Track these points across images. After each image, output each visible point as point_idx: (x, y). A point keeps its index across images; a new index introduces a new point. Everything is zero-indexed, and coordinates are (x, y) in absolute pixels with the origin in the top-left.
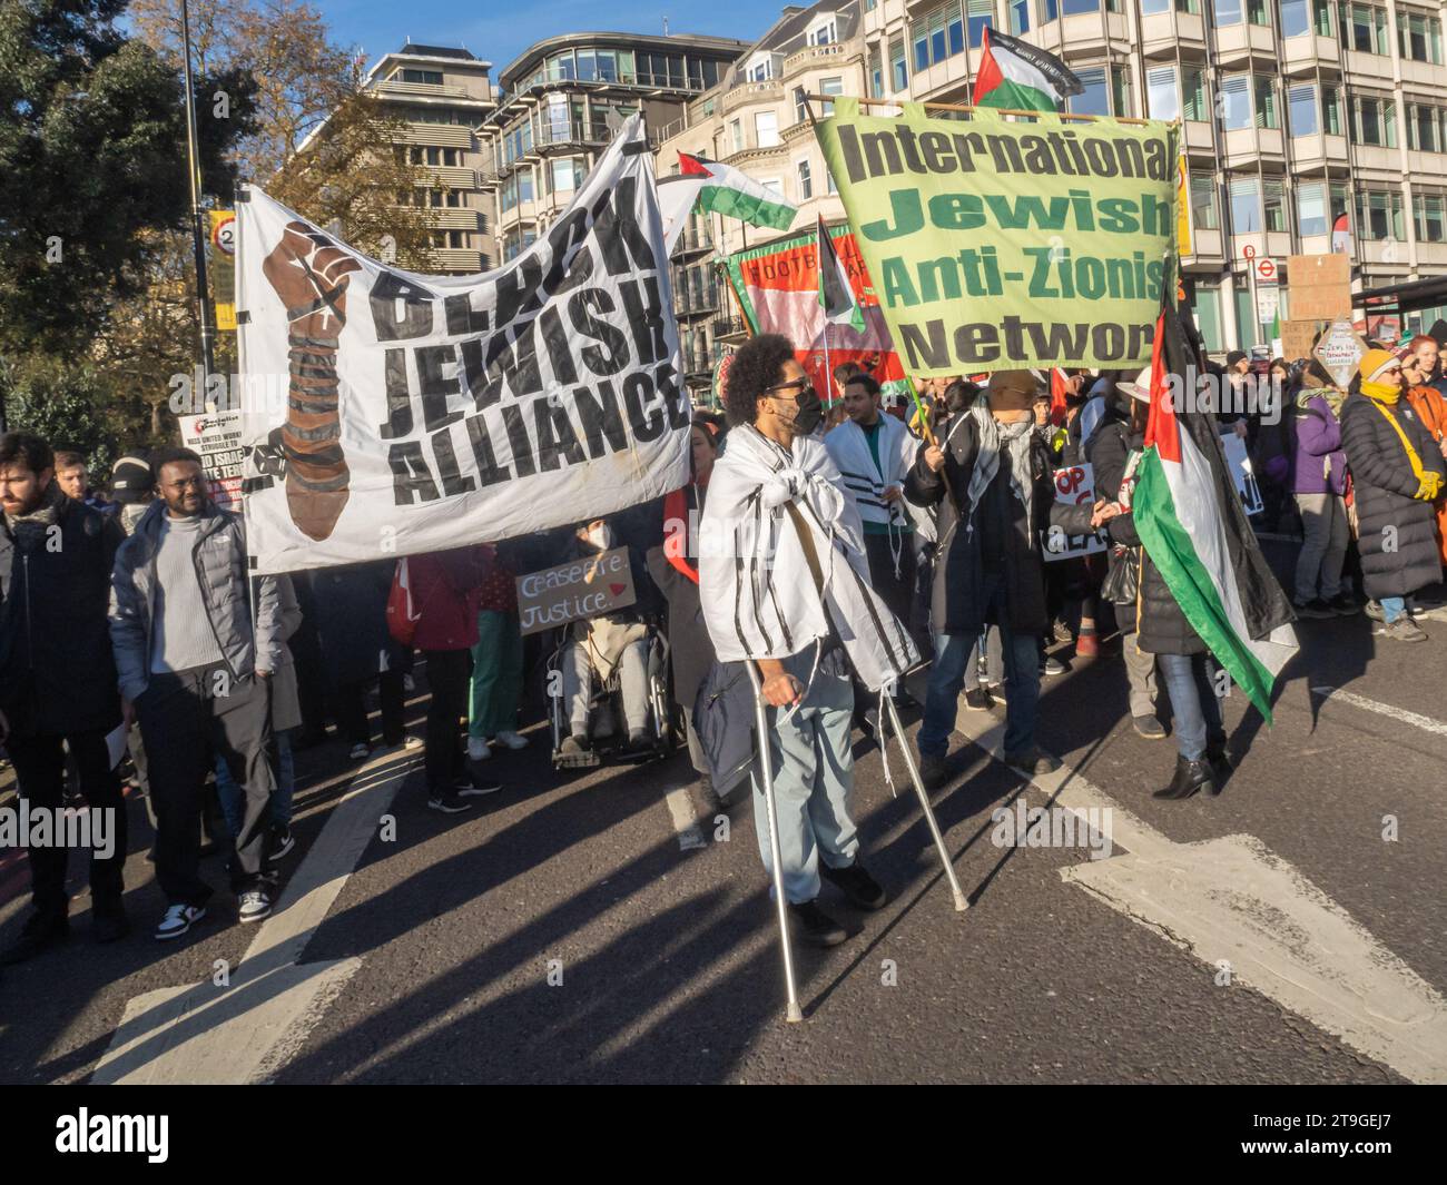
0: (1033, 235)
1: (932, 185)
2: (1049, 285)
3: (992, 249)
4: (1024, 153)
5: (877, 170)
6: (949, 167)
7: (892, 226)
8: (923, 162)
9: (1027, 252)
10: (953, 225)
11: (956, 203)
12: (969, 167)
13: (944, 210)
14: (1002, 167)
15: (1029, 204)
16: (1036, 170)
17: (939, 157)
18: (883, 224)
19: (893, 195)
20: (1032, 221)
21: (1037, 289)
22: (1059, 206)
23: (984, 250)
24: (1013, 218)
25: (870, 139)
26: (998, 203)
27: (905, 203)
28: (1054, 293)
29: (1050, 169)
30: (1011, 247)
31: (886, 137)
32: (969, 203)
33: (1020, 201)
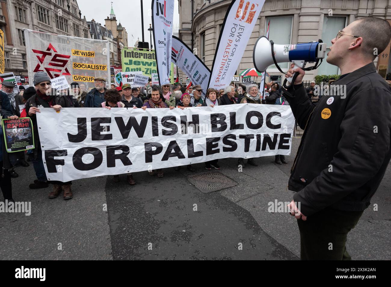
0: (147, 67)
1: (134, 59)
2: (148, 73)
3: (141, 68)
4: (148, 56)
5: (128, 57)
6: (137, 57)
7: (129, 63)
8: (134, 56)
9: (145, 69)
10: (136, 65)
11: (137, 62)
12: (140, 57)
13: (135, 63)
14: (144, 58)
15: (147, 63)
16: (149, 58)
17: (136, 56)
18: (128, 63)
19: (129, 60)
20: (147, 65)
21: (146, 73)
22: (151, 64)
23: (139, 68)
24: (144, 64)
25: (128, 53)
26: (143, 62)
27: (131, 61)
28: (149, 74)
29: (151, 58)
30: (143, 68)
31: (130, 53)
32: (139, 62)
33: (146, 62)
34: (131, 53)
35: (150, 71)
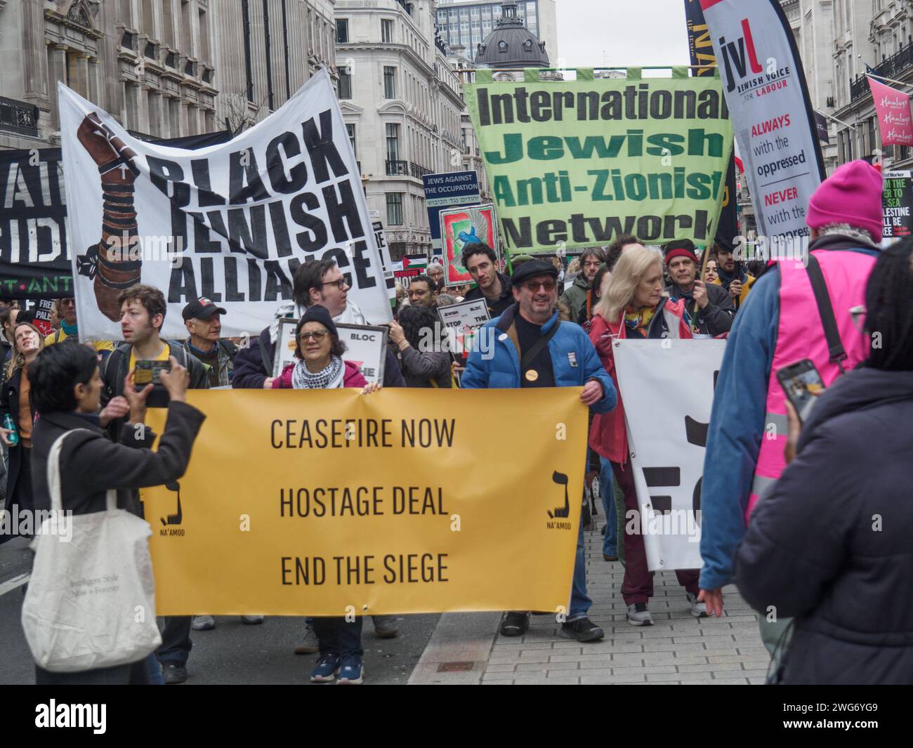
0: (596, 162)
1: (529, 131)
2: (605, 193)
3: (566, 173)
4: (602, 104)
5: (497, 120)
6: (546, 117)
7: (503, 156)
8: (529, 114)
9: (590, 173)
11: (546, 143)
12: (559, 117)
13: (538, 149)
14: (581, 117)
15: (594, 141)
16: (606, 116)
17: (541, 109)
18: (498, 154)
19: (506, 136)
20: (595, 152)
21: (598, 195)
22: (616, 143)
23: (561, 173)
24: (580, 152)
25: (496, 99)
26: (573, 142)
27: (512, 142)
28: (609, 198)
29: (618, 116)
30: (579, 171)
31: (507, 98)
32: (555, 141)
33: (589, 139)
34: (514, 100)
35: (617, 182)
